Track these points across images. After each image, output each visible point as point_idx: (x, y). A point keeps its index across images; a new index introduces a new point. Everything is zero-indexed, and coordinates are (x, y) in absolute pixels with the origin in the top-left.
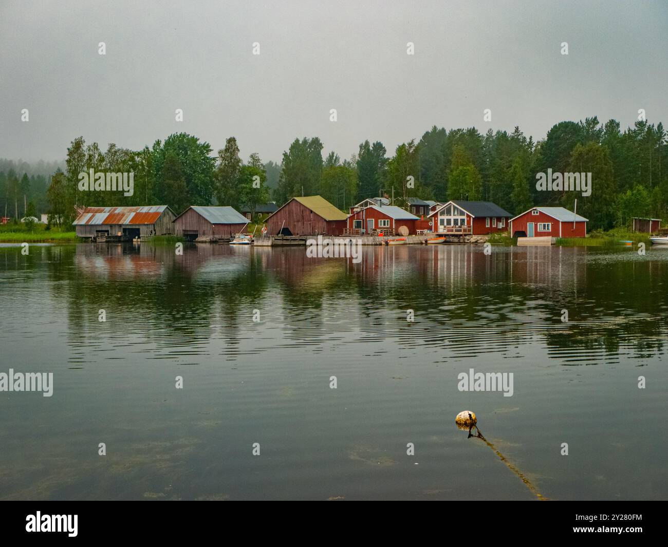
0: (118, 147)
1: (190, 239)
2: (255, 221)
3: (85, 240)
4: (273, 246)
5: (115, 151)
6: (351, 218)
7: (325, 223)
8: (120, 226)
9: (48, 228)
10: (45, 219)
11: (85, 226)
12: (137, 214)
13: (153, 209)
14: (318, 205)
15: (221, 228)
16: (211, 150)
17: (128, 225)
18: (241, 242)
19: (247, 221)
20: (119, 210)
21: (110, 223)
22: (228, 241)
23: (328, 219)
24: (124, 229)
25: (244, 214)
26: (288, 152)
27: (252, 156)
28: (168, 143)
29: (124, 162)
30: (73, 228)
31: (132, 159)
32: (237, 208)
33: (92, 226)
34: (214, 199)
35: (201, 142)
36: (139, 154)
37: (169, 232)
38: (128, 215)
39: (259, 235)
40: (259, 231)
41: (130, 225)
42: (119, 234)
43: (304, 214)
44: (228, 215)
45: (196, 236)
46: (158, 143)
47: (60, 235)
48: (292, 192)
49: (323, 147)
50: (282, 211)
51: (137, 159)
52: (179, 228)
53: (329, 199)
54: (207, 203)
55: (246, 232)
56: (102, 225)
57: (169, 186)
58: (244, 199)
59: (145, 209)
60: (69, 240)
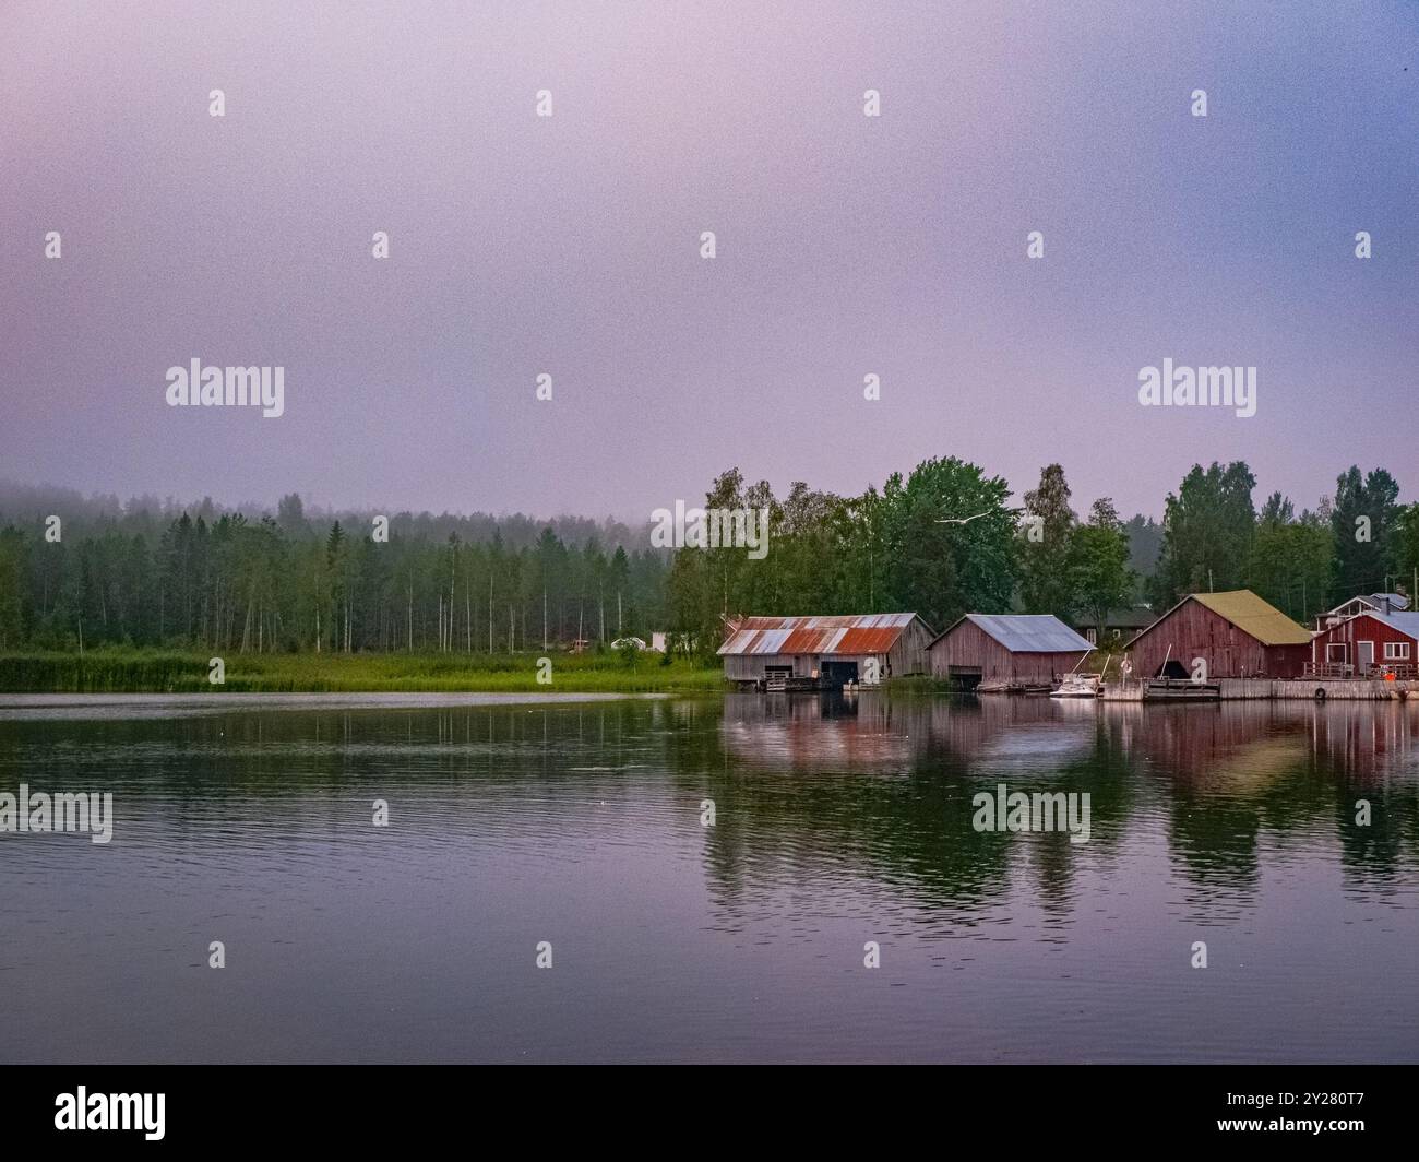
0: (812, 489)
1: (964, 688)
2: (1105, 645)
3: (743, 686)
4: (1146, 701)
5: (804, 499)
6: (1322, 640)
7: (1262, 651)
8: (817, 656)
9: (666, 661)
10: (659, 642)
11: (743, 656)
12: (852, 631)
13: (885, 621)
14: (1246, 610)
15: (1032, 661)
16: (1009, 494)
17: (832, 655)
18: (1075, 694)
19: (1089, 646)
20: (814, 623)
21: (797, 648)
22: (1047, 690)
23: (1268, 641)
24: (823, 663)
25: (1083, 631)
26: (1178, 494)
27: (1097, 505)
28: (916, 480)
29: (824, 521)
30: (718, 662)
31: (841, 514)
32: (1066, 619)
33: (756, 656)
34: (1016, 599)
35: (987, 476)
36: (854, 504)
37: (921, 670)
38: (832, 634)
39: (1114, 676)
40: (1115, 668)
41: (837, 655)
42: (815, 674)
43: (1216, 631)
44: (1048, 633)
45: (978, 678)
46: (896, 479)
47: (693, 676)
48: (1187, 583)
49: (1254, 484)
50: (1166, 623)
51: (852, 514)
52: (941, 661)
53: (1268, 597)
54: (1002, 607)
55: (1085, 671)
56: (778, 655)
57: (920, 572)
58: (1082, 598)
59: (867, 622)
60: (709, 686)
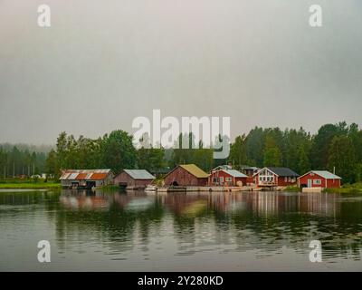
0: (85, 137)
1: (123, 188)
2: (158, 178)
3: (66, 188)
4: (168, 191)
5: (82, 140)
6: (211, 177)
7: (196, 179)
8: (85, 180)
9: (46, 181)
10: (44, 176)
11: (66, 180)
12: (94, 174)
13: (103, 171)
14: (193, 169)
15: (140, 181)
17: (89, 180)
18: (150, 189)
19: (154, 178)
20: (85, 171)
21: (80, 178)
22: (144, 189)
23: (198, 177)
24: (87, 182)
25: (152, 174)
28: (111, 135)
29: (88, 145)
30: (59, 181)
31: (92, 144)
32: (148, 171)
33: (70, 180)
34: (136, 166)
35: (129, 135)
36: (95, 141)
37: (112, 184)
38: (89, 174)
39: (160, 185)
40: (160, 183)
42: (84, 185)
43: (185, 174)
44: (144, 175)
45: (126, 186)
46: (106, 135)
47: (52, 185)
48: (178, 162)
50: (173, 172)
51: (95, 144)
52: (117, 182)
53: (197, 165)
54: (133, 168)
55: (153, 184)
56: (75, 179)
57: (112, 159)
58: (152, 165)
59: (98, 171)
60: (57, 188)
